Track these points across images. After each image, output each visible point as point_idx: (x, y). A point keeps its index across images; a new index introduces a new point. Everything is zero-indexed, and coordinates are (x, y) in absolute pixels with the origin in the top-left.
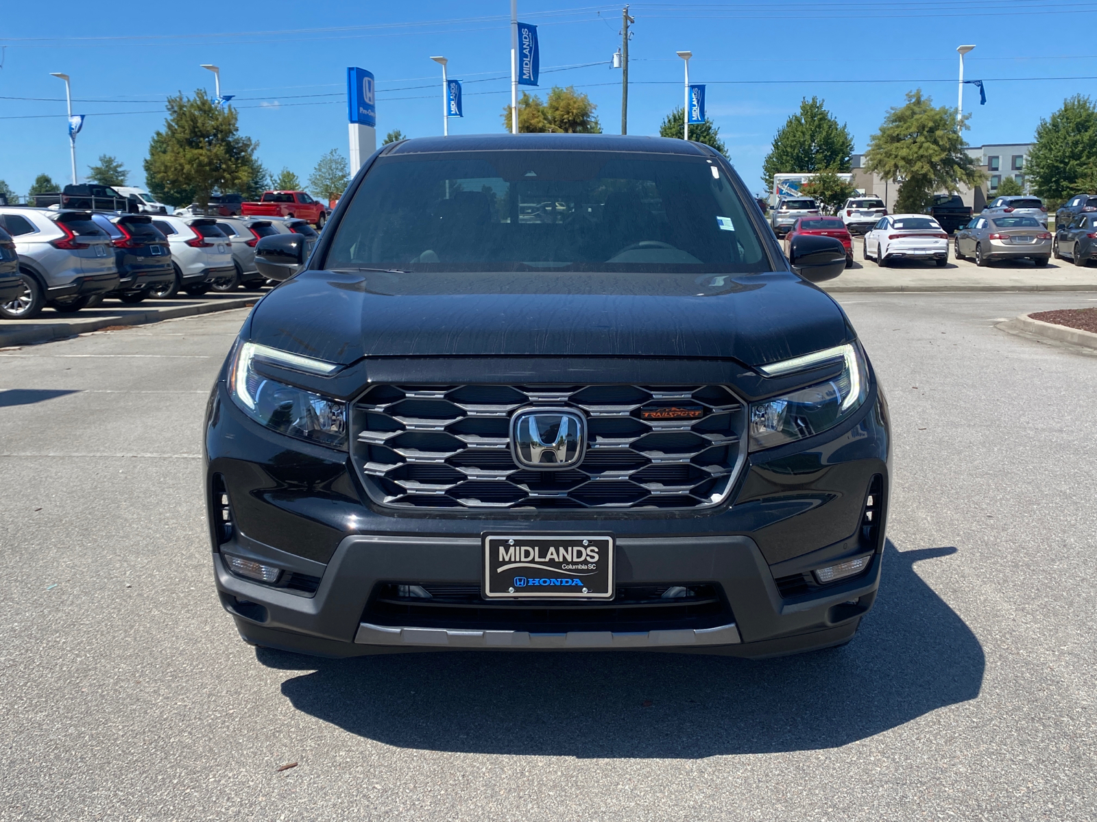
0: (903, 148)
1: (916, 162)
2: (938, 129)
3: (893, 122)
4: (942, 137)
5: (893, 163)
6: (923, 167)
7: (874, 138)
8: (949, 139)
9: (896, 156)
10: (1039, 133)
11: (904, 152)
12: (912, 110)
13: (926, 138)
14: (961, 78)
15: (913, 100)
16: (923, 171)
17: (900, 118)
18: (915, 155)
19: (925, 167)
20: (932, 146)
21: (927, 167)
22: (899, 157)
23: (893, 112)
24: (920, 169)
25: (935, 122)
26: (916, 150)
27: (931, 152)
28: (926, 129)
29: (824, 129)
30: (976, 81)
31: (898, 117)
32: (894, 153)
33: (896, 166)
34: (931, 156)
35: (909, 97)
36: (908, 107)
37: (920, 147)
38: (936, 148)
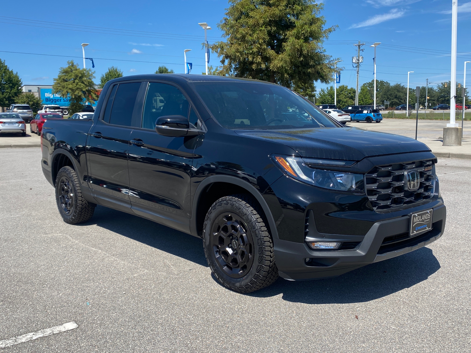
0: (69, 85)
1: (75, 91)
2: (83, 77)
3: (63, 73)
4: (85, 81)
5: (66, 91)
6: (79, 93)
7: (55, 80)
8: (88, 81)
9: (67, 88)
10: (102, 80)
11: (70, 86)
12: (71, 68)
13: (79, 80)
14: (84, 57)
15: (70, 65)
16: (79, 95)
17: (66, 72)
18: (75, 88)
19: (80, 93)
20: (82, 84)
21: (81, 93)
22: (68, 88)
23: (63, 69)
24: (78, 94)
25: (81, 74)
26: (75, 85)
27: (82, 86)
28: (78, 77)
29: (7, 74)
30: (90, 58)
31: (65, 72)
32: (66, 86)
33: (67, 92)
34: (82, 88)
35: (69, 63)
36: (69, 67)
37: (77, 85)
38: (84, 85)
